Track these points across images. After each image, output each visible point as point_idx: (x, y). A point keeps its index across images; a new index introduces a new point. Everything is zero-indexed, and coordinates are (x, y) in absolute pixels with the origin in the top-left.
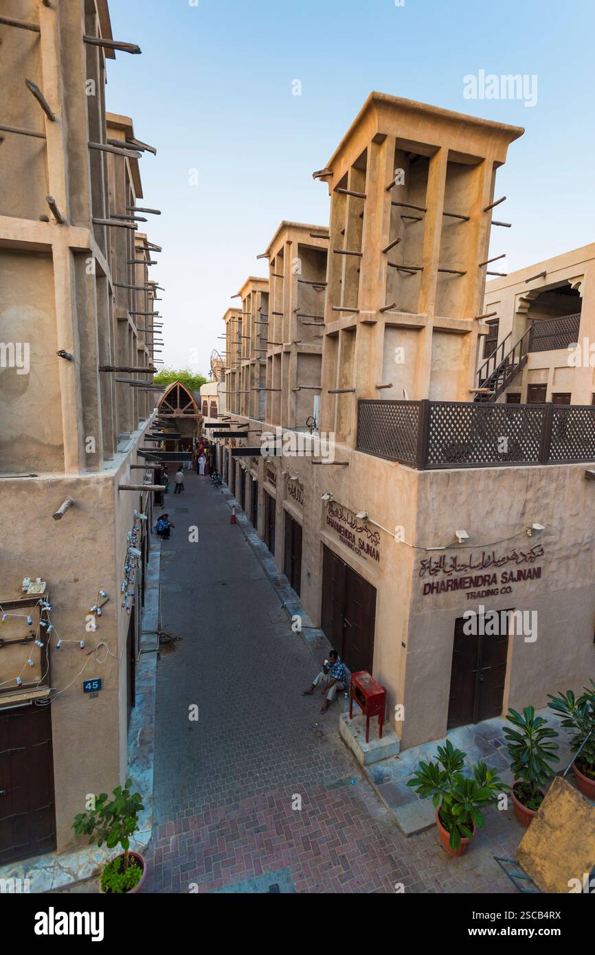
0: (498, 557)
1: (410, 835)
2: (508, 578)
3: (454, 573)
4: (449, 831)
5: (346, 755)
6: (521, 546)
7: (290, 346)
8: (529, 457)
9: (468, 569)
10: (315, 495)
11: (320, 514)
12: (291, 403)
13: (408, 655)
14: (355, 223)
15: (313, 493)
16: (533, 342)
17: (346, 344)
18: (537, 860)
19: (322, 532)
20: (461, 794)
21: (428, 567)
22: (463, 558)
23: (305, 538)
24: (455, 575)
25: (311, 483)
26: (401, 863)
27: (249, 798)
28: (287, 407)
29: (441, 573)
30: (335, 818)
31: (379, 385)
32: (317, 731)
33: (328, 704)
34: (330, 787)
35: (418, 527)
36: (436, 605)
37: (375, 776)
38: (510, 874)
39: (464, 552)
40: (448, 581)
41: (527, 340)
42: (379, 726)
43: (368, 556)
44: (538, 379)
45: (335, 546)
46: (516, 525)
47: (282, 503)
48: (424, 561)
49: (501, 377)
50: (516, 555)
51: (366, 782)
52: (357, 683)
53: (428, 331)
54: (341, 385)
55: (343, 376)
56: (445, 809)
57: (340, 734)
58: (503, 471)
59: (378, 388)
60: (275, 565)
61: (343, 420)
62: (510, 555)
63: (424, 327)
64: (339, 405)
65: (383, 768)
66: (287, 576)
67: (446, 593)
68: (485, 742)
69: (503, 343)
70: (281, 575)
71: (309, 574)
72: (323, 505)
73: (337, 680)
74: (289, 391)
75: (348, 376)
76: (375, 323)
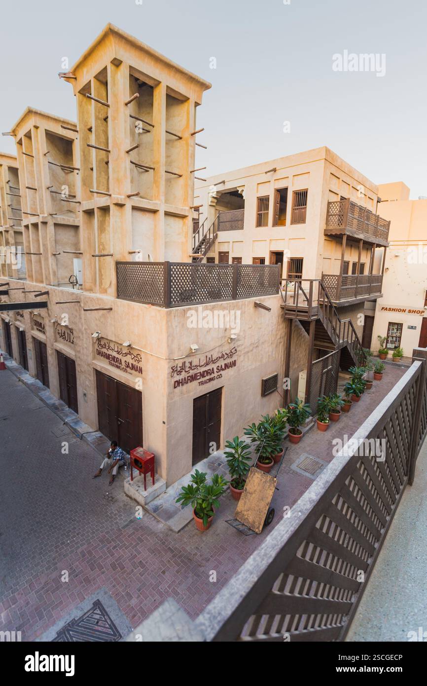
0: (214, 358)
1: (179, 531)
2: (220, 369)
3: (191, 371)
4: (201, 519)
5: (131, 504)
6: (226, 349)
7: (46, 217)
8: (225, 296)
9: (199, 367)
10: (84, 335)
11: (91, 349)
12: (52, 265)
13: (167, 428)
14: (100, 125)
15: (82, 334)
16: (220, 225)
17: (101, 219)
18: (245, 513)
19: (93, 361)
20: (207, 495)
21: (176, 370)
22: (195, 362)
23: (78, 369)
24: (192, 372)
25: (80, 326)
26: (176, 548)
27: (65, 559)
28: (49, 269)
29: (183, 373)
30: (131, 543)
31: (130, 251)
32: (109, 497)
33: (114, 478)
34: (123, 528)
35: (168, 346)
36: (182, 393)
37: (153, 509)
38: (234, 525)
39: (196, 357)
40: (188, 377)
41: (216, 223)
42: (152, 479)
43: (133, 372)
44: (224, 249)
45: (106, 369)
46: (222, 337)
47: (53, 345)
48: (173, 367)
49: (203, 247)
50: (223, 355)
51: (148, 514)
52: (134, 456)
53: (161, 214)
54: (100, 251)
55: (101, 243)
56: (199, 507)
57: (125, 493)
58: (215, 305)
59: (130, 253)
60: (52, 394)
61: (103, 277)
62: (220, 355)
63: (158, 211)
64: (99, 266)
65: (158, 502)
66: (64, 400)
67: (187, 385)
68: (213, 466)
69: (203, 225)
70: (58, 401)
71: (85, 395)
72: (93, 341)
73: (119, 460)
74: (50, 255)
75: (104, 243)
76: (124, 205)
